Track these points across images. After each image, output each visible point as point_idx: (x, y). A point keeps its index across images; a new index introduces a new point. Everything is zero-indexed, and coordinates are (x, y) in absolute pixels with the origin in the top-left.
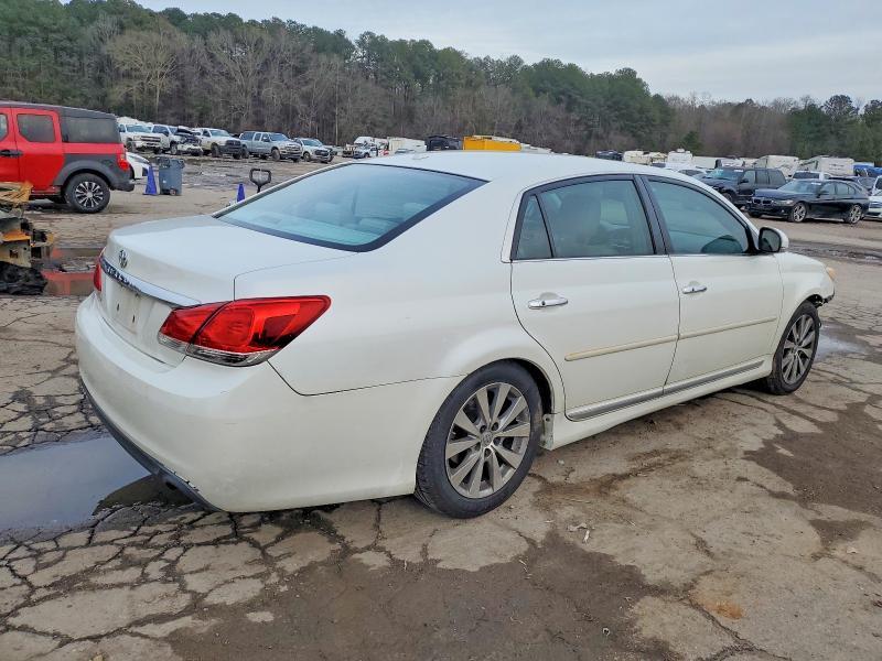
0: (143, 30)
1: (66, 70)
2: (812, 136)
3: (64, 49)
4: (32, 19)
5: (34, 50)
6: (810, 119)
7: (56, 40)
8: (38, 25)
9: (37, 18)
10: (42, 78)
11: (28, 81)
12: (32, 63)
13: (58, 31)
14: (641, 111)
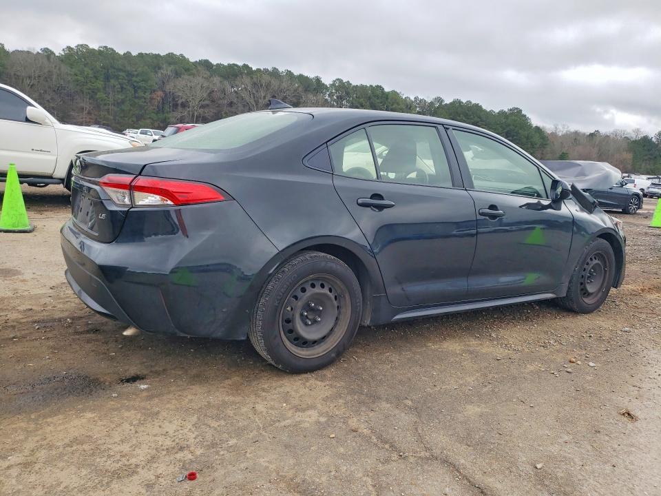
0: (190, 75)
1: (141, 102)
2: (646, 158)
3: (140, 88)
4: (120, 67)
5: (122, 88)
6: (644, 146)
7: (135, 81)
8: (125, 71)
9: (125, 67)
10: (126, 107)
11: (115, 109)
12: (120, 97)
13: (137, 75)
14: (527, 138)
